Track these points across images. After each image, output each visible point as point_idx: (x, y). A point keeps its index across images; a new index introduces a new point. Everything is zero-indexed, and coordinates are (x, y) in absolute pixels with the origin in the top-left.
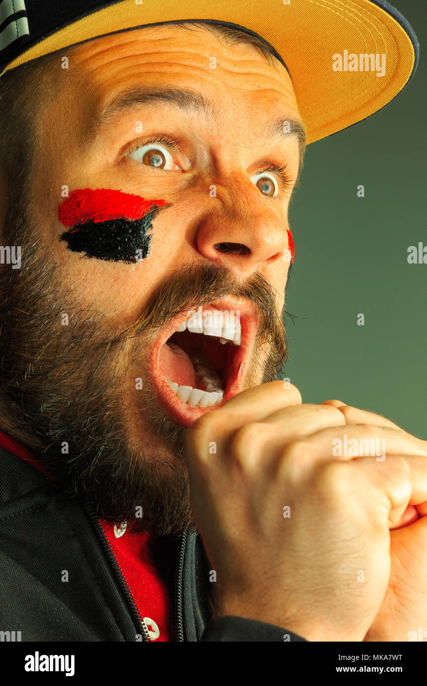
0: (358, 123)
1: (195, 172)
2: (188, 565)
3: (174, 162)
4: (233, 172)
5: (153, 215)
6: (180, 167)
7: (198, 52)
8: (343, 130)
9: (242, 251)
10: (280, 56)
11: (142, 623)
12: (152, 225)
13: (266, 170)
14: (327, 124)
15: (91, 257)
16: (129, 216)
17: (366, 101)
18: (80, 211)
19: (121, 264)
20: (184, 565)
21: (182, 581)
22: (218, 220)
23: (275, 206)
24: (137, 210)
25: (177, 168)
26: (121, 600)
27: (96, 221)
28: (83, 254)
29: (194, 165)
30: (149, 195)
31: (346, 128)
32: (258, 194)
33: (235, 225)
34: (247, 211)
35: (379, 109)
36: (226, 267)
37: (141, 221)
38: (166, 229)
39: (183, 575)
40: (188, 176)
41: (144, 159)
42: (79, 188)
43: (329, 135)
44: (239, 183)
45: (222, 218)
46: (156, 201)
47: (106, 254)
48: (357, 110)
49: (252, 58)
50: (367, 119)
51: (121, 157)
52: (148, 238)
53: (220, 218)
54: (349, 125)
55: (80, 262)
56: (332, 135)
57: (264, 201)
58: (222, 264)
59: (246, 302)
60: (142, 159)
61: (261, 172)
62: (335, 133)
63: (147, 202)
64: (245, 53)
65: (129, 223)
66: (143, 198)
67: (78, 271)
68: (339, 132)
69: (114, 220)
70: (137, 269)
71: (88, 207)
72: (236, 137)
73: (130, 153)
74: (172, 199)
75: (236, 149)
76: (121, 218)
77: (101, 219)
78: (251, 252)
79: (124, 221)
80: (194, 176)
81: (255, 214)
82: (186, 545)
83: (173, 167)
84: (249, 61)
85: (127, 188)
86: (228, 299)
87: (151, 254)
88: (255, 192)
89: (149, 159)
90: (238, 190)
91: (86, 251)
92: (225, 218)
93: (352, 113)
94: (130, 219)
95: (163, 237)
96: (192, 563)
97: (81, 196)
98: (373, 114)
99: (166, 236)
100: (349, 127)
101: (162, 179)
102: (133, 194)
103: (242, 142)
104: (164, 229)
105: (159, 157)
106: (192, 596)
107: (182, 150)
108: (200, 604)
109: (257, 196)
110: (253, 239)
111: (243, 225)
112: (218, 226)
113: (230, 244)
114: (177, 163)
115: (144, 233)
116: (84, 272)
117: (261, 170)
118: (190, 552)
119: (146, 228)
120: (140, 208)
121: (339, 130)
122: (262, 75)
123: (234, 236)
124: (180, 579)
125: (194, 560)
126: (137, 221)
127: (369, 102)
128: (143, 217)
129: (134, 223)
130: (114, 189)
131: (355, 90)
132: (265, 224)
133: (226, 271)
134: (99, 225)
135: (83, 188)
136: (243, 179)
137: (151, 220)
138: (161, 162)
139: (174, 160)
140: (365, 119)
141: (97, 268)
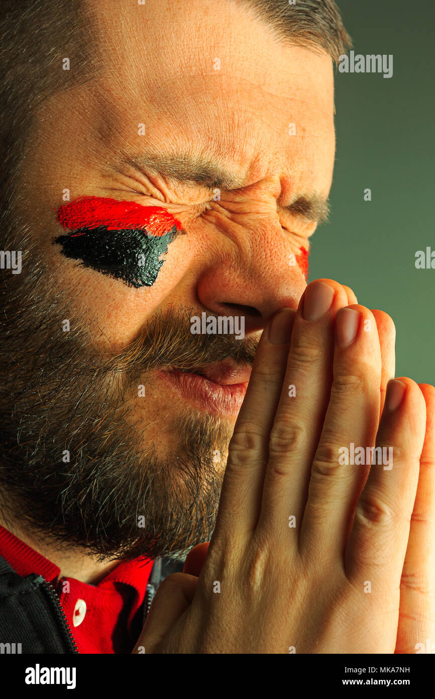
12: (167, 249)
15: (88, 266)
28: (78, 261)
38: (178, 259)
47: (107, 266)
55: (74, 270)
67: (69, 280)
70: (137, 295)
91: (83, 259)
104: (176, 258)
116: (75, 282)
141: (90, 280)
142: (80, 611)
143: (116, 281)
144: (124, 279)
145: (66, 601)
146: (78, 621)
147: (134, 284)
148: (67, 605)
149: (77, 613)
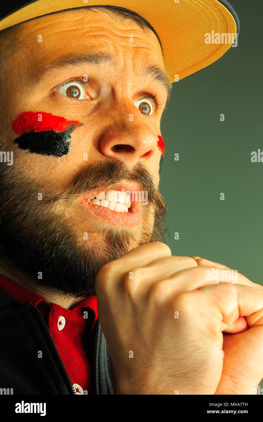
0: (203, 69)
1: (100, 99)
2: (102, 352)
3: (86, 94)
4: (123, 99)
5: (71, 130)
6: (90, 97)
7: (100, 25)
8: (194, 74)
9: (129, 149)
10: (153, 28)
11: (72, 387)
12: (70, 136)
13: (144, 98)
14: (184, 70)
15: (33, 152)
16: (56, 130)
17: (208, 55)
18: (26, 125)
19: (51, 158)
20: (99, 352)
21: (99, 362)
22: (113, 132)
23: (150, 121)
24: (61, 127)
25: (88, 97)
26: (60, 375)
27: (36, 131)
28: (27, 151)
29: (99, 95)
30: (69, 117)
31: (196, 73)
32: (138, 113)
33: (124, 134)
34: (131, 124)
35: (216, 61)
36: (121, 161)
37: (64, 133)
38: (79, 138)
39: (99, 358)
40: (95, 102)
41: (67, 92)
42: (25, 111)
43: (185, 77)
44: (126, 106)
45: (115, 131)
46: (73, 122)
47: (42, 151)
48: (203, 61)
49: (134, 28)
50: (209, 67)
51: (52, 92)
52: (68, 144)
53: (114, 131)
54: (198, 71)
55: (26, 156)
56: (187, 77)
57: (142, 117)
58: (118, 160)
59: (135, 184)
60: (66, 91)
61: (141, 99)
62: (189, 76)
63: (68, 122)
64: (129, 25)
65: (56, 134)
66: (65, 119)
67: (25, 161)
68: (192, 75)
69: (47, 132)
70: (62, 160)
71: (30, 123)
72: (125, 76)
73: (58, 88)
74: (83, 120)
75: (125, 83)
76: (51, 130)
77: (39, 130)
78: (135, 150)
79: (52, 132)
80: (99, 102)
81: (136, 126)
82: (100, 339)
83: (85, 97)
84: (132, 30)
85: (56, 112)
86: (124, 182)
87: (70, 152)
88: (136, 111)
89: (70, 92)
90: (125, 111)
91: (30, 149)
92: (117, 131)
93: (199, 63)
94: (57, 132)
95: (77, 143)
96: (104, 350)
97: (26, 116)
98: (212, 64)
99: (79, 143)
100: (198, 72)
101: (77, 106)
102: (59, 116)
103: (129, 79)
104: (78, 138)
105: (77, 90)
106: (105, 371)
107: (91, 86)
108: (110, 376)
109: (138, 114)
110: (135, 141)
111: (129, 134)
112: (113, 135)
113: (121, 145)
114: (88, 94)
115: (66, 140)
116: (29, 161)
117: (141, 98)
118: (103, 343)
119: (66, 138)
120: (63, 126)
121: (192, 74)
122: (140, 38)
123: (123, 140)
124: (97, 361)
125: (106, 348)
126: (61, 133)
127: (210, 56)
128: (65, 131)
129: (59, 134)
130: (47, 112)
131: (201, 49)
132: (143, 132)
133: (121, 163)
134: (37, 134)
135: (27, 111)
136: (129, 103)
137: (70, 133)
138: (78, 93)
139: (86, 93)
140: (208, 67)
141: (36, 159)
142: (62, 322)
143: (50, 157)
144: (53, 155)
145: (53, 316)
146: (61, 328)
147: (58, 155)
148: (53, 317)
149: (60, 323)
